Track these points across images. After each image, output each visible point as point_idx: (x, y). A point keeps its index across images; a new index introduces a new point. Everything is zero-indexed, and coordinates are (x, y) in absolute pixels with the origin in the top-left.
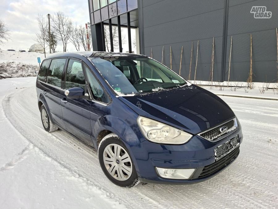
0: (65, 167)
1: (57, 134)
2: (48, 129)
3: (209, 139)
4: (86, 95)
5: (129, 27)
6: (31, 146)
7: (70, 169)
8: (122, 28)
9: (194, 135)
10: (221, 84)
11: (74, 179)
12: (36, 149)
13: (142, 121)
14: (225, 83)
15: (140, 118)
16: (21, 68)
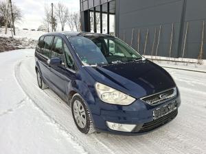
0: (47, 115)
1: (47, 91)
2: (41, 87)
3: (149, 103)
4: (63, 63)
5: (109, 13)
6: (28, 98)
7: (50, 117)
8: (103, 14)
9: (137, 99)
10: (176, 59)
11: (52, 124)
12: (30, 100)
13: (98, 86)
14: (180, 59)
15: (97, 84)
16: (31, 42)
